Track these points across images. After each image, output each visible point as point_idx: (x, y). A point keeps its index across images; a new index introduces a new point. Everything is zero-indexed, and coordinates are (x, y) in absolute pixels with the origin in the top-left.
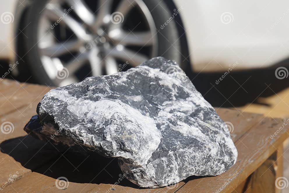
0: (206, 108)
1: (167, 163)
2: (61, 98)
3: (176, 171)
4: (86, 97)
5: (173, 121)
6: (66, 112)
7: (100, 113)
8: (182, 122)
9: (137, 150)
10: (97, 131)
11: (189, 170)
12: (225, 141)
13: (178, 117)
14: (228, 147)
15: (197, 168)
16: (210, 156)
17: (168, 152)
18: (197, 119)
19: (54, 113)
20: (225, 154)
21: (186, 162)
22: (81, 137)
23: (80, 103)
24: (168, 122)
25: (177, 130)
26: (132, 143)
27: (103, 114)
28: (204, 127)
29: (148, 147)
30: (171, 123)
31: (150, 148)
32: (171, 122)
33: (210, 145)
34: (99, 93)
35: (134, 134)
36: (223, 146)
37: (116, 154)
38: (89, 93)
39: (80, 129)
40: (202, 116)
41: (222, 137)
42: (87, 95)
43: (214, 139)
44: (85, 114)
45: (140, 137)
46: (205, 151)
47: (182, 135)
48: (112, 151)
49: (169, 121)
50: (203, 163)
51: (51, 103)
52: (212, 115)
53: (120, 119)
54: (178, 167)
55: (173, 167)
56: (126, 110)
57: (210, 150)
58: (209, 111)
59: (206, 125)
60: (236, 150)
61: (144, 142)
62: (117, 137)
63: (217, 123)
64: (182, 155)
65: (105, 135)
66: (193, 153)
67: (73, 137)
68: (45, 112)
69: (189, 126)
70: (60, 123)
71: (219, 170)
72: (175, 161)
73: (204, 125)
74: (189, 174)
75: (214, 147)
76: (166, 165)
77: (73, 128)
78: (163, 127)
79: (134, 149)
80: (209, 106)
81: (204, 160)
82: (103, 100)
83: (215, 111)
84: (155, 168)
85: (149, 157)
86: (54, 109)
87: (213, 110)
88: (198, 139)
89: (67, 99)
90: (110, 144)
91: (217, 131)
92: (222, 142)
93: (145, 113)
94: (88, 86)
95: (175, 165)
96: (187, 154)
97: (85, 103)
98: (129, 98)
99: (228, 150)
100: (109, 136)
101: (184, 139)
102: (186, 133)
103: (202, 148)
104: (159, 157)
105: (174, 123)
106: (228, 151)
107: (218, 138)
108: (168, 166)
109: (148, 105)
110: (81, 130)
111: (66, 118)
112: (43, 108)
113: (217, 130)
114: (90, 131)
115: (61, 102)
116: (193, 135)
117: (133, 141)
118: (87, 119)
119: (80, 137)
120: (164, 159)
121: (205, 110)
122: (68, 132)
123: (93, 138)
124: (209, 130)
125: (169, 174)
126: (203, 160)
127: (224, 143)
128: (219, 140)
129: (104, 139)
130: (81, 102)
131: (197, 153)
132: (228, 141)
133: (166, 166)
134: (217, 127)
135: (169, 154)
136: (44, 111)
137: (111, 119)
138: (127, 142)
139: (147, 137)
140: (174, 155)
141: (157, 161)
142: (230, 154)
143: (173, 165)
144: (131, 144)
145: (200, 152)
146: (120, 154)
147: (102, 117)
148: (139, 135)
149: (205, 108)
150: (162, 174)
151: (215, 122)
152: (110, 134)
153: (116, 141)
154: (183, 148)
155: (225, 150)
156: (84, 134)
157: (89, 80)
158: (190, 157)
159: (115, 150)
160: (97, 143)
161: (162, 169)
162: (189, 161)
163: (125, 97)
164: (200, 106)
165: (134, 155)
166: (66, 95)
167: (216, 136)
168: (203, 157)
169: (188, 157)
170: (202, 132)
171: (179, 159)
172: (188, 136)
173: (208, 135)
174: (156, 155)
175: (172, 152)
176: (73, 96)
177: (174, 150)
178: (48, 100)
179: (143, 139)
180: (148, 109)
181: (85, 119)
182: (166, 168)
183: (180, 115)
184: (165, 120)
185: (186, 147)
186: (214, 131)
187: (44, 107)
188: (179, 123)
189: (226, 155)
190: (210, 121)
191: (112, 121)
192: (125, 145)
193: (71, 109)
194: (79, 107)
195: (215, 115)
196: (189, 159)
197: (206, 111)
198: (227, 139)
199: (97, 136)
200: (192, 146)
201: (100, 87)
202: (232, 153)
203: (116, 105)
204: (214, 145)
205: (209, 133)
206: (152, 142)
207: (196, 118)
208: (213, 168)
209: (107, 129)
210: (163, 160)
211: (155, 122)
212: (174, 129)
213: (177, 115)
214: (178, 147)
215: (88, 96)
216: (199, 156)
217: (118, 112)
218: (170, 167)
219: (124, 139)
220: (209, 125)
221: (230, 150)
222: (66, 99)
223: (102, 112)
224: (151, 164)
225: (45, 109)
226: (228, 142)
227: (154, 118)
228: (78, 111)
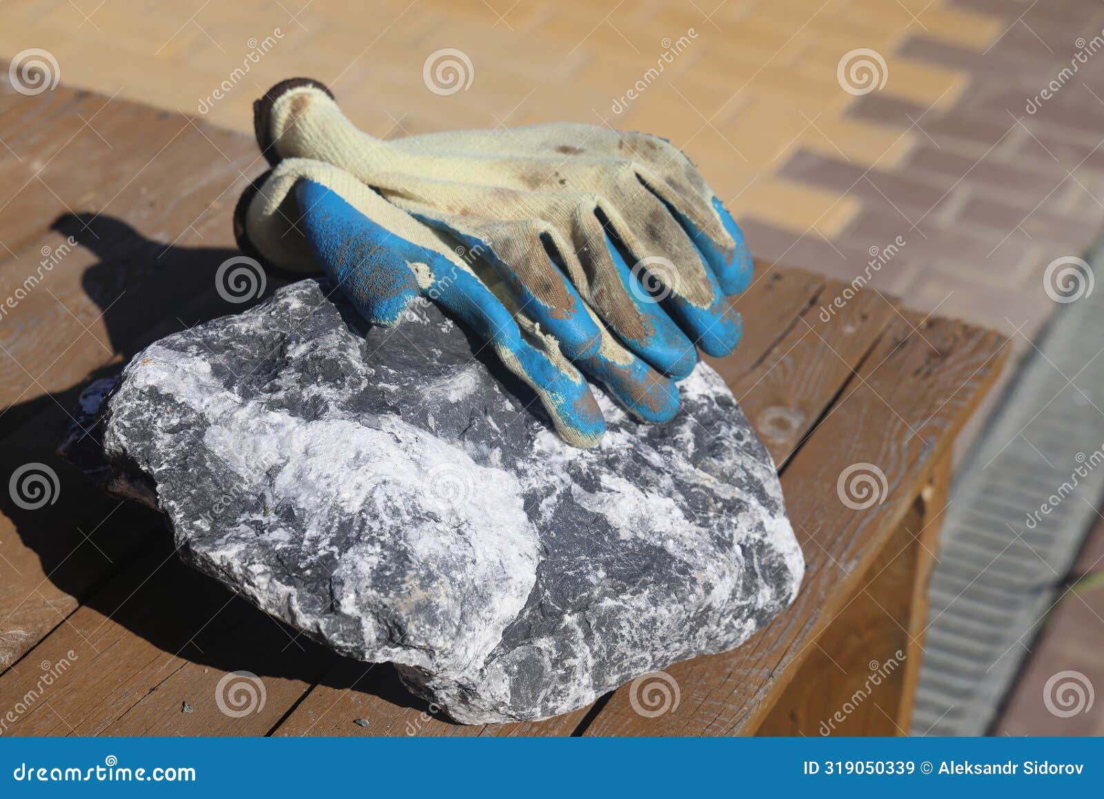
0: (706, 401)
1: (554, 656)
2: (186, 393)
3: (587, 675)
4: (274, 397)
5: (584, 471)
6: (200, 463)
7: (324, 482)
8: (618, 479)
9: (449, 645)
10: (308, 572)
11: (631, 663)
12: (764, 530)
13: (602, 453)
14: (773, 551)
15: (659, 654)
16: (709, 608)
17: (559, 616)
18: (670, 453)
19: (155, 466)
20: (760, 581)
21: (623, 641)
22: (251, 588)
23: (253, 424)
24: (567, 478)
25: (597, 511)
26: (433, 621)
27: (333, 490)
28: (693, 490)
29: (488, 615)
30: (576, 482)
31: (496, 616)
32: (577, 477)
33: (710, 567)
34: (325, 380)
35: (444, 578)
36: (757, 549)
37: (372, 656)
38: (288, 378)
39: (247, 558)
40: (689, 441)
41: (754, 520)
42: (279, 389)
43: (727, 534)
44: (267, 473)
45: (462, 584)
46: (692, 598)
47: (614, 534)
48: (358, 648)
49: (572, 476)
50: (682, 636)
51: (146, 415)
52: (724, 430)
53: (396, 512)
54: (591, 662)
55: (575, 666)
56: (418, 465)
57: (708, 588)
58: (715, 412)
59: (701, 483)
60: (799, 556)
61: (475, 598)
62: (380, 602)
63: (739, 462)
64: (609, 622)
65: (337, 589)
66: (647, 608)
67: (223, 577)
68: (125, 450)
69: (642, 496)
70: (177, 509)
71: (735, 639)
72: (584, 645)
73: (692, 482)
74: (629, 674)
75: (724, 574)
76: (551, 659)
77: (223, 553)
78: (547, 507)
79: (439, 642)
80: (716, 388)
81: (687, 627)
82: (336, 417)
83: (736, 407)
84: (510, 674)
85: (493, 646)
86: (158, 444)
87: (731, 404)
88: (671, 546)
89: (207, 401)
90: (351, 627)
91: (739, 501)
92: (755, 539)
93: (484, 448)
94: (285, 342)
95: (583, 656)
96: (628, 615)
97: (272, 426)
98: (432, 394)
99: (774, 559)
100: (352, 596)
101: (620, 554)
102: (629, 526)
103: (682, 585)
104: (526, 637)
105: (590, 484)
106: (773, 562)
107: (742, 528)
108: (555, 664)
109: (500, 404)
110: (250, 564)
111: (199, 489)
112: (118, 434)
113: (737, 493)
114: (285, 567)
115: (185, 415)
116: (652, 533)
117: (438, 612)
118: (275, 497)
119: (246, 585)
120: (544, 643)
121: (700, 412)
122: (203, 559)
123: (294, 600)
124: (712, 501)
125: (561, 687)
126: (681, 626)
127: (760, 541)
128: (743, 533)
129: (333, 608)
130: (258, 419)
131: (663, 607)
132: (772, 529)
133: (549, 664)
134: (738, 483)
135: (563, 625)
136: (121, 446)
137: (360, 513)
138: (414, 620)
139: (489, 574)
140: (579, 624)
141: (519, 653)
142: (778, 575)
143: (575, 657)
144: (427, 626)
145: (673, 601)
146: (388, 654)
147: (331, 503)
148: (459, 577)
149: (700, 402)
150: (535, 688)
151: (735, 464)
152: (356, 592)
153: (376, 616)
154: (616, 594)
155: (763, 560)
156: (262, 581)
157: (291, 308)
158: (636, 625)
159: (369, 644)
160: (305, 621)
161: (534, 675)
162: (632, 637)
163: (418, 391)
164: (685, 391)
165: (439, 659)
166: (203, 379)
167: (734, 520)
168: (684, 616)
169: (632, 625)
170: (686, 518)
171: (597, 635)
172: (635, 539)
173: (705, 523)
174: (516, 634)
175: (576, 615)
176: (229, 386)
177: (582, 607)
178: (138, 402)
179: (475, 588)
180: (498, 429)
181: (268, 494)
182: (549, 669)
183: (611, 444)
184: (558, 468)
185: (624, 590)
186: (728, 501)
187: (122, 430)
188: (606, 480)
189: (766, 581)
190: (715, 461)
191: (363, 522)
192: (406, 635)
193: (220, 442)
194: (250, 440)
195: (735, 430)
196: (633, 631)
197: (705, 416)
198: (771, 524)
199: (309, 591)
200: (645, 585)
201: (328, 350)
202: (785, 568)
203: (383, 445)
204: (725, 566)
205: (711, 514)
206: (506, 591)
207: (667, 448)
208: (717, 637)
209: (344, 568)
210: (542, 647)
211: (519, 490)
212: (585, 505)
213: (600, 448)
214: (596, 592)
215: (281, 395)
216: (670, 618)
217: (387, 479)
218: (563, 665)
219: (403, 613)
220: (713, 479)
221: (779, 559)
222: (202, 401)
223: (329, 480)
224: (499, 666)
225: (123, 438)
226: (773, 533)
227: (516, 468)
228: (245, 454)
